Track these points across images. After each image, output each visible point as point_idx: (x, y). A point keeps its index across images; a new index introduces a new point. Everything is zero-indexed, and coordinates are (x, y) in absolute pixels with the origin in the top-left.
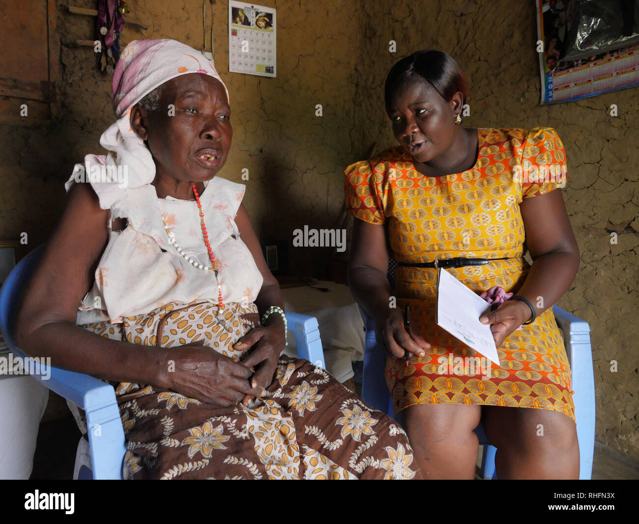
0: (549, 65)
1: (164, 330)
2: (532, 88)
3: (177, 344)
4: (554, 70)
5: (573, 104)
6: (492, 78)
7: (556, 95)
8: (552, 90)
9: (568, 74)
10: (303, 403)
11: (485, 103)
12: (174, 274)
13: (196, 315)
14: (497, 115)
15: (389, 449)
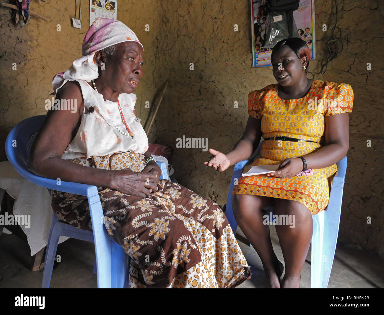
0: (257, 49)
1: (112, 162)
2: (249, 59)
3: (118, 169)
4: (259, 51)
5: (266, 68)
6: (230, 51)
7: (259, 63)
8: (257, 60)
9: (265, 54)
10: (173, 195)
11: (226, 64)
12: (116, 138)
13: (125, 157)
14: (232, 70)
15: (214, 211)
